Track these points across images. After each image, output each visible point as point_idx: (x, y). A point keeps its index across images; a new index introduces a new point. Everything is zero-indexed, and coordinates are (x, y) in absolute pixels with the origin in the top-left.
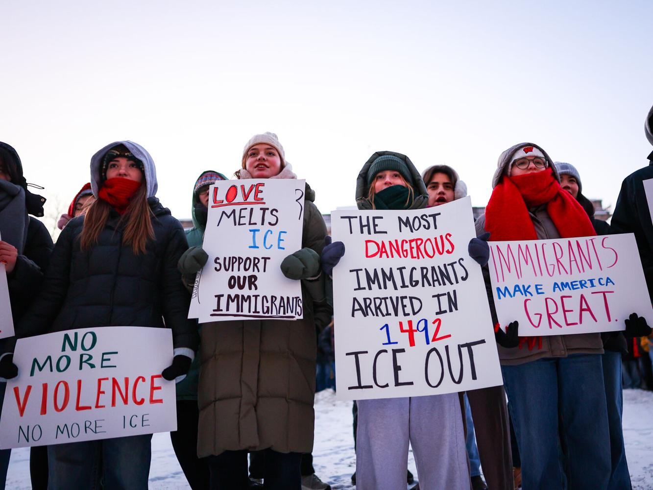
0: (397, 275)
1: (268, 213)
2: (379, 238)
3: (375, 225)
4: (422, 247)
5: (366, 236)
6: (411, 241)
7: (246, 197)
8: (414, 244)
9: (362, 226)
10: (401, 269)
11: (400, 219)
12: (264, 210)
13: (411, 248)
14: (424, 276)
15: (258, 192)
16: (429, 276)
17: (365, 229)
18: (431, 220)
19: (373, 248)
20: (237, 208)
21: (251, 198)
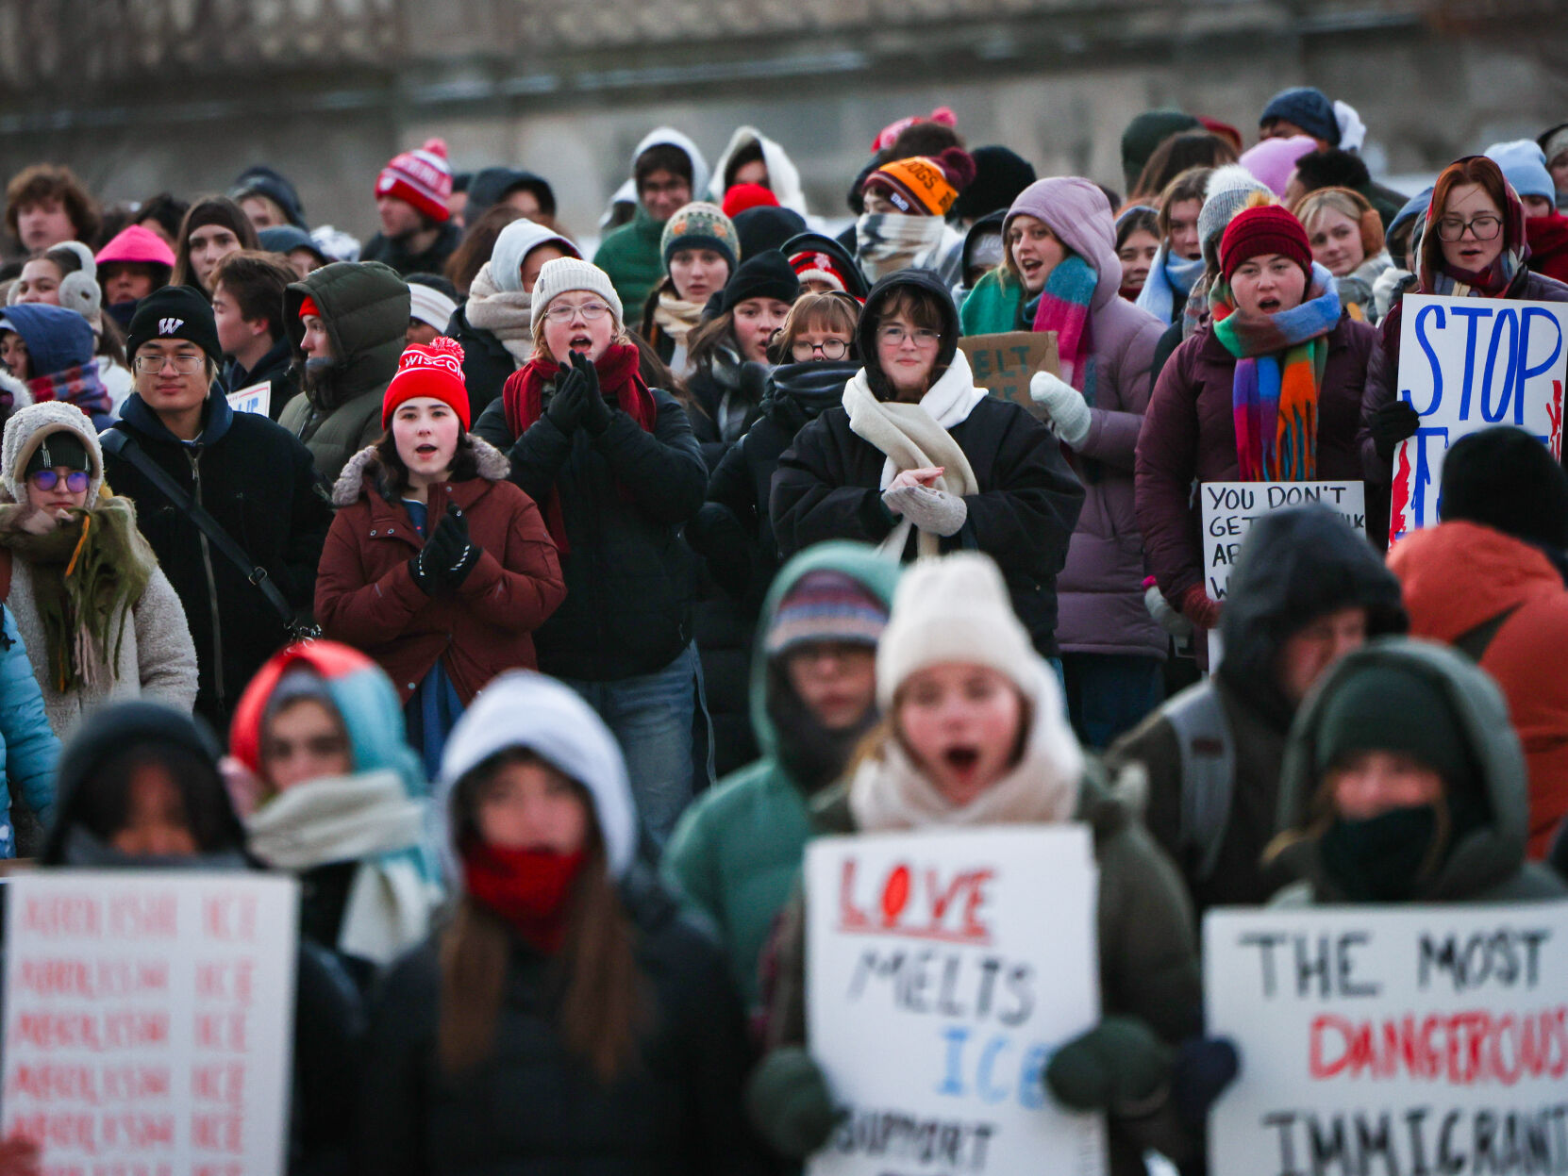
0: (1401, 1137)
1: (1001, 979)
2: (1356, 1011)
3: (1345, 968)
4: (1486, 1045)
5: (1314, 1004)
6: (1455, 1023)
7: (939, 909)
8: (1462, 1033)
9: (1304, 972)
10: (1416, 1118)
11: (1426, 946)
12: (991, 967)
13: (1453, 1048)
14: (1484, 1143)
15: (975, 900)
16: (1499, 1140)
17: (1314, 981)
18: (1521, 951)
19: (1334, 1046)
20: (912, 947)
21: (954, 918)
